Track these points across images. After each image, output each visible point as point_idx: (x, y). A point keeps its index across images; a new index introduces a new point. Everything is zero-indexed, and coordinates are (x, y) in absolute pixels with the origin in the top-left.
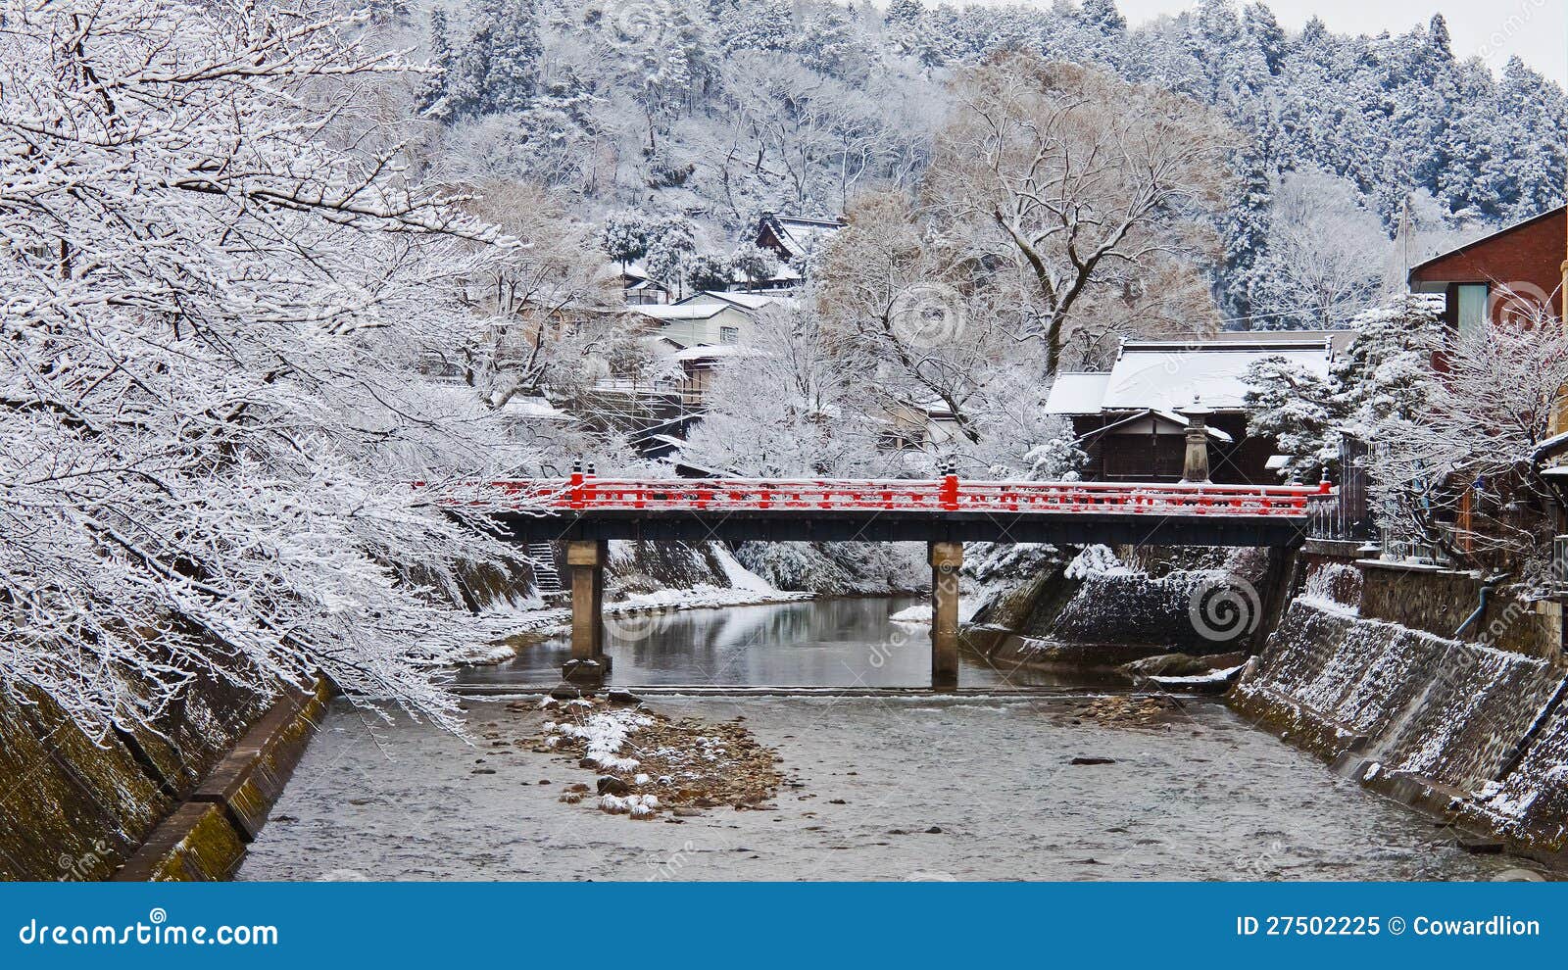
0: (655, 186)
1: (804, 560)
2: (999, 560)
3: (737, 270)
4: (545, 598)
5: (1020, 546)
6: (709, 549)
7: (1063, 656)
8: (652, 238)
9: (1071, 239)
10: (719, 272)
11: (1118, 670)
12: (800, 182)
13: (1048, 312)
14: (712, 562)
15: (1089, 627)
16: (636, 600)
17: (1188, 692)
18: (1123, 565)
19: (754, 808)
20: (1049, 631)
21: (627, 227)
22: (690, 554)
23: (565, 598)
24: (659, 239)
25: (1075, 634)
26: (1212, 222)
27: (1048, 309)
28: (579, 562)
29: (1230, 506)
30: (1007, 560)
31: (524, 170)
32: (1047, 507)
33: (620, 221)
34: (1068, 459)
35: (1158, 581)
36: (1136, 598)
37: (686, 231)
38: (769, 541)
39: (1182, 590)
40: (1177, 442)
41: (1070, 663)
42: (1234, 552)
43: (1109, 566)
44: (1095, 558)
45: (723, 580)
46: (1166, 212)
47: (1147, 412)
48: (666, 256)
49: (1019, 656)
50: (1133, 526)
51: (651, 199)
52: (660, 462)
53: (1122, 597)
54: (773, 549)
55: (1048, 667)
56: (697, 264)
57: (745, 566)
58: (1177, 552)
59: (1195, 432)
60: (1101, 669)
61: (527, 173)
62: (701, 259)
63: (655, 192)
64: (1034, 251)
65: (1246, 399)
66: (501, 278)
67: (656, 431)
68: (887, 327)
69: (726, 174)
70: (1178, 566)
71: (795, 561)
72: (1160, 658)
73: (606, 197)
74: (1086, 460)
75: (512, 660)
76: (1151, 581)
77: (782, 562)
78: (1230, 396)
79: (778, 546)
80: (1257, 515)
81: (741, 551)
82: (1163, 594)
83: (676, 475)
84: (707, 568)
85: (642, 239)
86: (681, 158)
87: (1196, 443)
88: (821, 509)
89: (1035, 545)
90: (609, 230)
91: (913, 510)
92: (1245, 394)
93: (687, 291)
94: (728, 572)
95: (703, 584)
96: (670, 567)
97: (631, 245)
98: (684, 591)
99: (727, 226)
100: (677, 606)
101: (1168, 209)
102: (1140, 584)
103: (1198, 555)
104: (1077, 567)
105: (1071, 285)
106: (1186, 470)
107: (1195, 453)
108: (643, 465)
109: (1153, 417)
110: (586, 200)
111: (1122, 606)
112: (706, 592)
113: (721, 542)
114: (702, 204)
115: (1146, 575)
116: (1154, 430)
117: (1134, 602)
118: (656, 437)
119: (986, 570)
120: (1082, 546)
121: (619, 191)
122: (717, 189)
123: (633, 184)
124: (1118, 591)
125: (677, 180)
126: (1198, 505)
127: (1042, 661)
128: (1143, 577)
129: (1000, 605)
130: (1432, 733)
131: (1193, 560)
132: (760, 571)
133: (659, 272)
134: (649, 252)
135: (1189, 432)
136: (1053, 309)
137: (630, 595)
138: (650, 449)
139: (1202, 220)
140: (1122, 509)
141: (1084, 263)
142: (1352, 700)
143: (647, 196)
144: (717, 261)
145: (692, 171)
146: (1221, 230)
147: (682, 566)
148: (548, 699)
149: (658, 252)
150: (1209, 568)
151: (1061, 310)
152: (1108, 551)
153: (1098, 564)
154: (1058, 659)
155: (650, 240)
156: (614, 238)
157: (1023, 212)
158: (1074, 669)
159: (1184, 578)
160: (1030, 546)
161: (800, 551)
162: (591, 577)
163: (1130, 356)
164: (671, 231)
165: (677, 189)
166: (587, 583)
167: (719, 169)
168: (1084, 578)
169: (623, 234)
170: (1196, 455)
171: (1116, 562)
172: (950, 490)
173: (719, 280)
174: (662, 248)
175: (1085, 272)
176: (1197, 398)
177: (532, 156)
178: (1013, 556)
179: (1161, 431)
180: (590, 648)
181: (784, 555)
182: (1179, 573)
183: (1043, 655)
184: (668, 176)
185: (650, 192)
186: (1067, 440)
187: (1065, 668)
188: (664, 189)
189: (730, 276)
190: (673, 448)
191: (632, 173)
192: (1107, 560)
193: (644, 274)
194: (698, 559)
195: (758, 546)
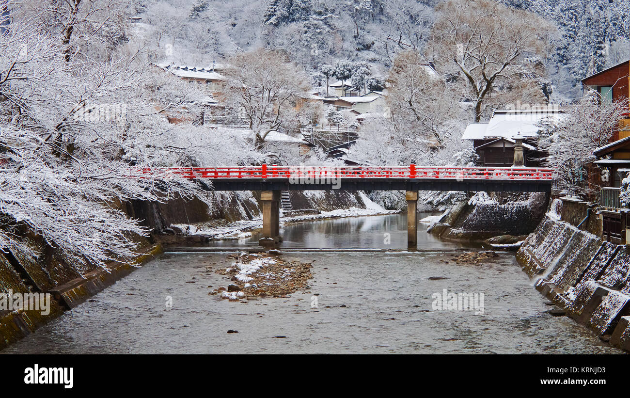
0: (358, 50)
1: (396, 197)
2: (443, 198)
3: (387, 83)
4: (284, 213)
5: (450, 192)
6: (357, 193)
7: (465, 236)
8: (354, 70)
9: (483, 69)
10: (380, 83)
11: (485, 241)
12: (416, 47)
13: (476, 99)
14: (359, 199)
15: (475, 224)
16: (324, 214)
17: (504, 250)
18: (491, 199)
19: (281, 297)
20: (462, 226)
21: (344, 66)
22: (349, 195)
23: (293, 213)
24: (356, 71)
25: (470, 227)
26: (582, 62)
27: (476, 98)
28: (265, 199)
29: (524, 176)
30: (445, 198)
31: (306, 44)
32: (450, 177)
33: (341, 64)
34: (471, 157)
35: (503, 206)
36: (494, 213)
37: (367, 68)
38: (382, 190)
39: (512, 209)
40: (512, 150)
41: (467, 238)
42: (532, 194)
43: (486, 200)
44: (480, 197)
45: (362, 205)
46: (565, 58)
47: (501, 138)
48: (360, 78)
49: (448, 236)
50: (485, 184)
51: (357, 55)
52: (338, 159)
53: (488, 212)
54: (383, 193)
55: (458, 240)
56: (371, 81)
57: (372, 200)
58: (510, 194)
59: (518, 146)
60: (478, 241)
61: (307, 45)
62: (373, 79)
63: (359, 53)
64: (470, 75)
65: (538, 133)
66: (263, 87)
67: (338, 147)
68: (411, 105)
69: (386, 45)
70: (511, 200)
71: (392, 198)
72: (501, 237)
73: (338, 54)
74: (478, 158)
75: (250, 238)
76: (500, 206)
77: (387, 199)
78: (531, 132)
79: (385, 192)
80: (535, 179)
81: (371, 194)
82: (504, 211)
83: (345, 164)
84: (356, 201)
85: (350, 71)
86: (369, 39)
87: (518, 151)
88: (360, 178)
89: (456, 192)
90: (337, 68)
91: (397, 178)
92: (537, 131)
93: (368, 91)
94: (365, 203)
95: (354, 207)
96: (340, 201)
97: (346, 73)
98: (346, 210)
99: (387, 65)
100: (340, 216)
101: (566, 57)
102: (496, 207)
103: (519, 196)
104: (473, 200)
105: (484, 88)
106: (514, 162)
107: (518, 154)
108: (331, 160)
109: (503, 140)
110: (330, 56)
111: (488, 216)
112: (355, 210)
113: (363, 191)
114: (377, 57)
115: (498, 203)
116: (504, 145)
117: (493, 214)
118: (338, 149)
119: (437, 202)
120: (475, 192)
121: (344, 52)
122: (383, 51)
123: (349, 49)
124: (487, 210)
125: (367, 47)
126: (511, 176)
127: (457, 238)
128: (497, 204)
129: (449, 215)
130: (562, 267)
131: (516, 198)
132: (378, 202)
133: (356, 84)
134: (352, 76)
135: (515, 146)
136: (477, 98)
137: (322, 212)
138: (334, 153)
139: (578, 61)
140: (480, 177)
141: (489, 79)
142: (546, 255)
143: (355, 54)
144: (379, 79)
145: (373, 44)
146: (586, 65)
147: (345, 200)
148: (243, 253)
149: (356, 76)
150: (523, 200)
151: (480, 98)
152: (486, 194)
153: (481, 199)
154: (462, 237)
155: (353, 71)
156: (339, 71)
157: (465, 59)
158: (468, 241)
159: (513, 205)
160: (454, 192)
161: (394, 194)
162: (270, 205)
163: (497, 116)
164: (361, 68)
165: (367, 51)
166: (269, 207)
167: (384, 43)
168: (475, 205)
169: (342, 69)
170: (518, 155)
171: (489, 198)
172: (413, 170)
173: (380, 87)
174: (358, 74)
175: (489, 83)
176: (519, 133)
177: (309, 39)
178: (448, 196)
179: (506, 146)
180: (270, 233)
181: (387, 196)
182: (511, 203)
183: (457, 236)
184: (364, 46)
185: (356, 52)
186: (471, 150)
187: (464, 241)
188: (363, 51)
189: (384, 85)
190: (345, 153)
191: (350, 45)
192: (485, 198)
193: (350, 85)
194: (352, 197)
195: (378, 192)
